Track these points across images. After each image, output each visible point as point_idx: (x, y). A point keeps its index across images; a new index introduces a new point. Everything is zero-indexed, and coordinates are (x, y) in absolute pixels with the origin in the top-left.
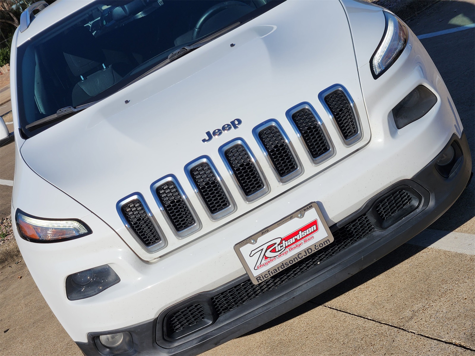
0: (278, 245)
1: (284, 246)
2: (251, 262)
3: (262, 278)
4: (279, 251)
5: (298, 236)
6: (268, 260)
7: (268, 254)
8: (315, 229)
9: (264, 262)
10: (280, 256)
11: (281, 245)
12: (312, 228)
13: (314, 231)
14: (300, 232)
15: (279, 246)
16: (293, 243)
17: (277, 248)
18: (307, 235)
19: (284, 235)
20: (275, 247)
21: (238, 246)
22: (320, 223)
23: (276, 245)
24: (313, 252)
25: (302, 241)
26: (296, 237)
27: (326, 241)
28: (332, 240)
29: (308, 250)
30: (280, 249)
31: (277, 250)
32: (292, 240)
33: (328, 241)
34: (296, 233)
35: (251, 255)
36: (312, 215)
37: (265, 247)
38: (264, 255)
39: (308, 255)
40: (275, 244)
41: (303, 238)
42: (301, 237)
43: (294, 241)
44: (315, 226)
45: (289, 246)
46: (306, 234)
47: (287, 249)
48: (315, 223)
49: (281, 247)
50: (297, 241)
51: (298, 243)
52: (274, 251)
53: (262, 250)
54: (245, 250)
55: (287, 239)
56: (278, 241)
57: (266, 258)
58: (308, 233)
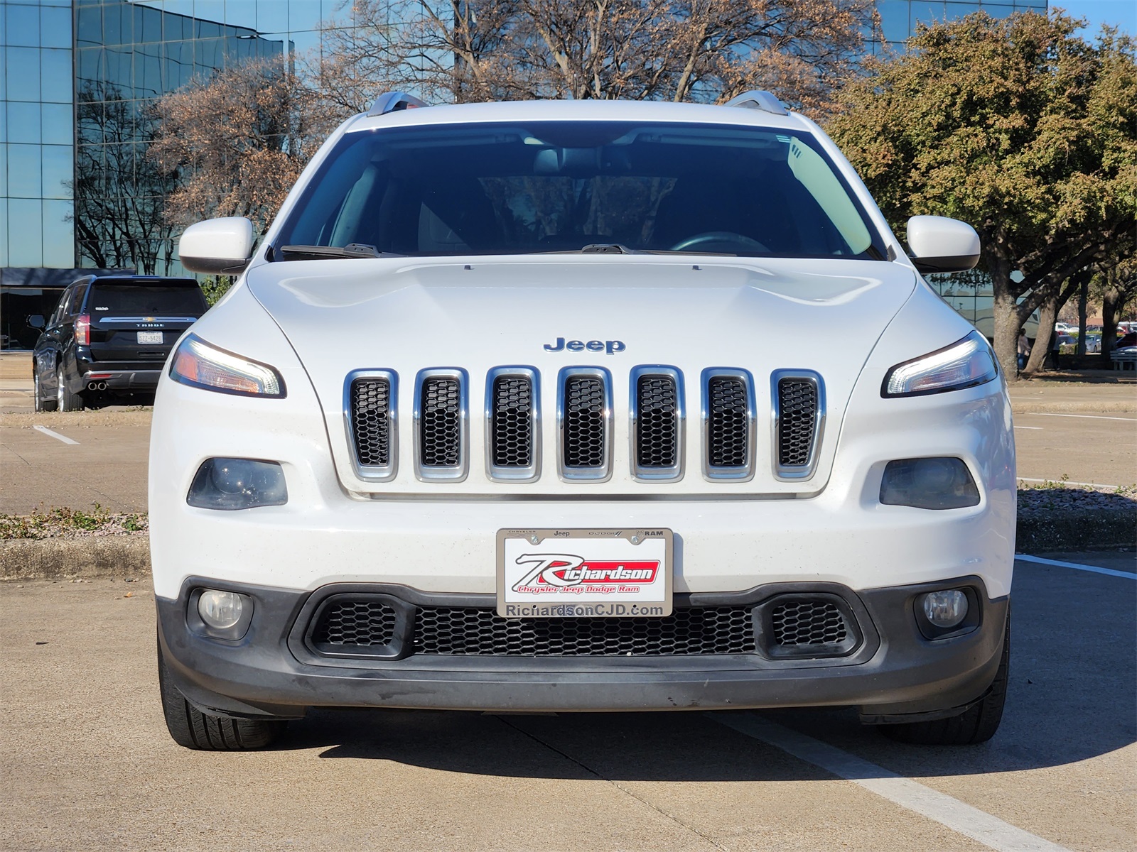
0: (573, 569)
1: (582, 577)
2: (513, 573)
3: (516, 611)
4: (569, 580)
5: (614, 572)
6: (543, 585)
7: (549, 576)
8: (649, 577)
9: (534, 584)
10: (567, 589)
11: (578, 572)
12: (645, 571)
13: (645, 580)
14: (621, 568)
15: (574, 572)
16: (599, 581)
17: (567, 573)
18: (630, 580)
20: (565, 570)
22: (661, 570)
23: (569, 568)
24: (625, 615)
25: (617, 585)
26: (609, 572)
27: (656, 609)
28: (668, 612)
29: (618, 606)
30: (571, 578)
31: (566, 577)
32: (601, 574)
33: (659, 610)
34: (612, 566)
35: (519, 561)
37: (549, 560)
38: (541, 573)
39: (614, 615)
40: (569, 564)
41: (619, 580)
42: (617, 577)
43: (603, 577)
44: (650, 572)
45: (589, 581)
46: (628, 577)
47: (584, 586)
48: (653, 566)
49: (576, 575)
50: (607, 579)
51: (608, 585)
52: (560, 575)
53: (542, 562)
55: (593, 566)
56: (576, 562)
57: (542, 580)
58: (633, 577)
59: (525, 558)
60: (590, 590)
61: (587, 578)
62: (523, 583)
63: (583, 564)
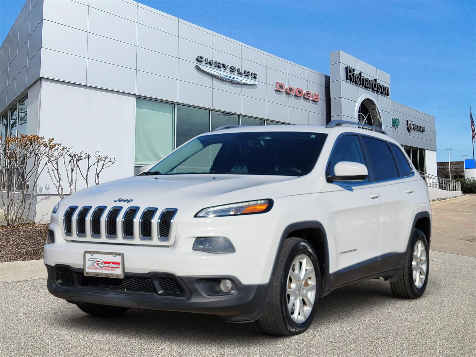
0: (101, 263)
1: (103, 265)
4: (100, 266)
6: (94, 267)
9: (92, 267)
10: (100, 269)
11: (102, 264)
12: (117, 265)
13: (117, 268)
14: (111, 264)
15: (101, 264)
16: (106, 267)
18: (113, 267)
19: (105, 260)
21: (86, 252)
23: (100, 263)
24: (112, 277)
25: (110, 269)
26: (109, 265)
27: (120, 276)
29: (111, 275)
30: (100, 265)
32: (107, 265)
34: (109, 263)
36: (118, 259)
37: (96, 260)
38: (94, 264)
39: (110, 277)
40: (99, 262)
41: (111, 267)
42: (111, 266)
43: (107, 266)
44: (118, 265)
45: (104, 267)
46: (113, 266)
47: (103, 268)
48: (118, 264)
49: (101, 265)
50: (108, 267)
52: (98, 264)
53: (94, 261)
54: (88, 256)
55: (105, 263)
56: (101, 261)
57: (94, 266)
58: (114, 267)
59: (90, 259)
60: (105, 269)
61: (104, 266)
62: (90, 266)
63: (103, 262)
